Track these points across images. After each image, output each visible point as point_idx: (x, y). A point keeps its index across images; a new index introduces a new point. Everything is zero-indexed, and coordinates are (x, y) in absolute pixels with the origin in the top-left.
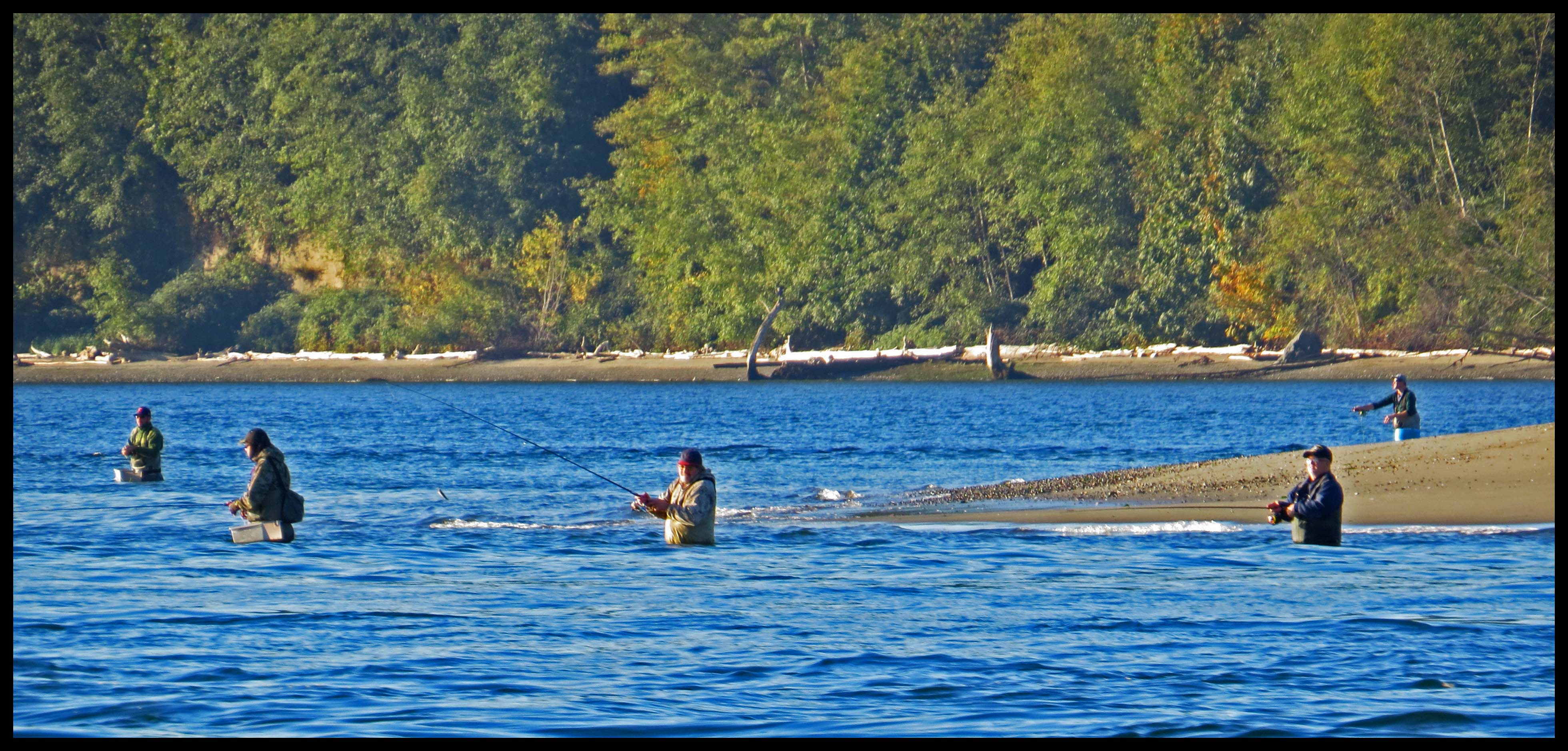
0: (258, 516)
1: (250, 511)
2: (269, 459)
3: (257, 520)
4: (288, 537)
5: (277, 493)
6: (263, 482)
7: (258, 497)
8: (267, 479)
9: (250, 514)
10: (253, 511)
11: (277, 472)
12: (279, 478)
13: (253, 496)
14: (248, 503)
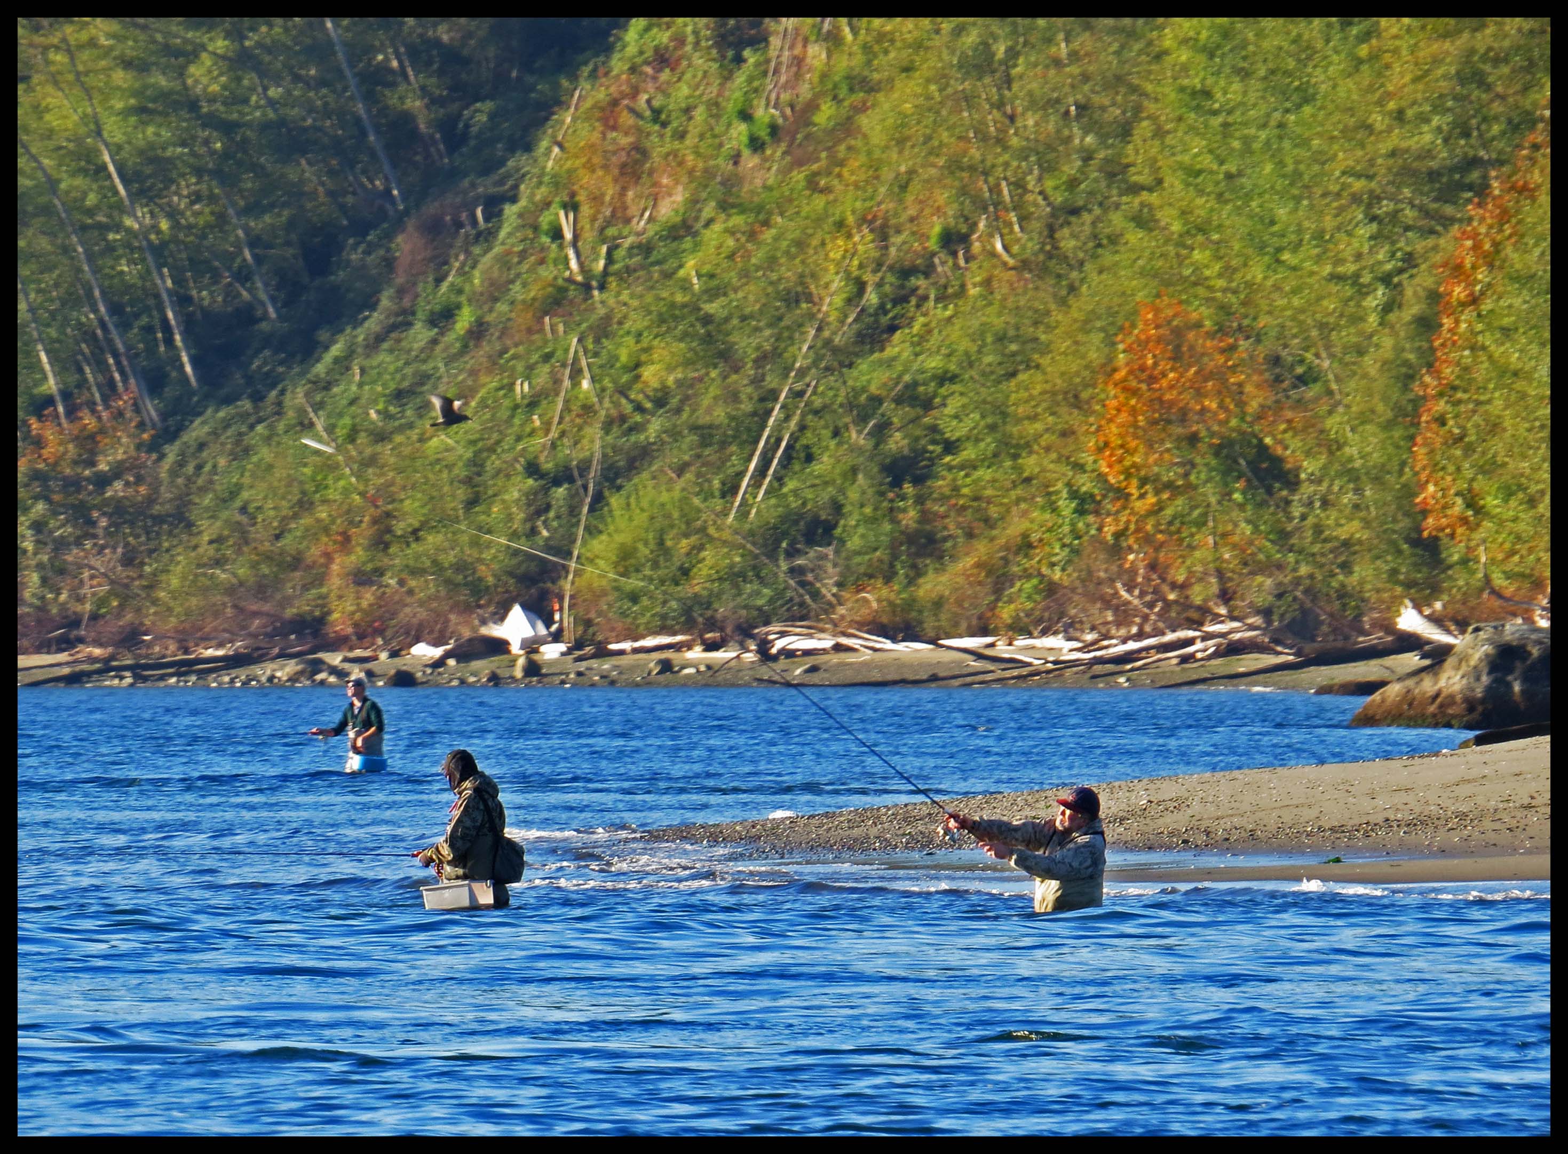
0: (460, 871)
1: (449, 863)
2: (476, 790)
3: (458, 878)
4: (501, 901)
5: (489, 840)
6: (468, 823)
7: (459, 844)
8: (474, 820)
9: (448, 868)
10: (453, 863)
11: (488, 810)
12: (491, 820)
13: (453, 841)
14: (446, 851)
